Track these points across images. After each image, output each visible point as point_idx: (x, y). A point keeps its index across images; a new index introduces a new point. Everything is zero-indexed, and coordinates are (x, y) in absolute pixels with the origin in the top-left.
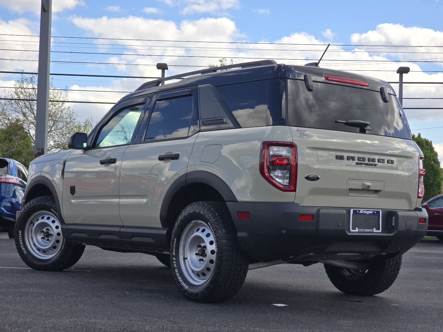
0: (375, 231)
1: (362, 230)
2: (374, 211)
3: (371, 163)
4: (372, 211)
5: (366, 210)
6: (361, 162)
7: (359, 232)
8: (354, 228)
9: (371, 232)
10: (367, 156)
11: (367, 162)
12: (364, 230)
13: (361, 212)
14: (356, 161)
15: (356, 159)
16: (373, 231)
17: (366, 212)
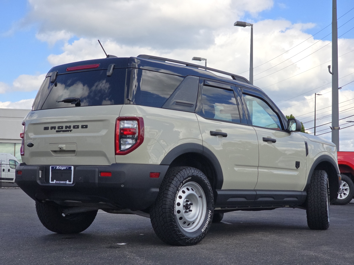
0: (68, 182)
1: (58, 182)
2: (67, 167)
3: (68, 129)
4: (65, 167)
5: (61, 167)
6: (60, 130)
7: (56, 183)
8: (52, 181)
9: (64, 184)
10: (64, 125)
11: (64, 129)
12: (59, 182)
13: (57, 168)
14: (57, 129)
15: (57, 128)
16: (66, 182)
17: (60, 168)
